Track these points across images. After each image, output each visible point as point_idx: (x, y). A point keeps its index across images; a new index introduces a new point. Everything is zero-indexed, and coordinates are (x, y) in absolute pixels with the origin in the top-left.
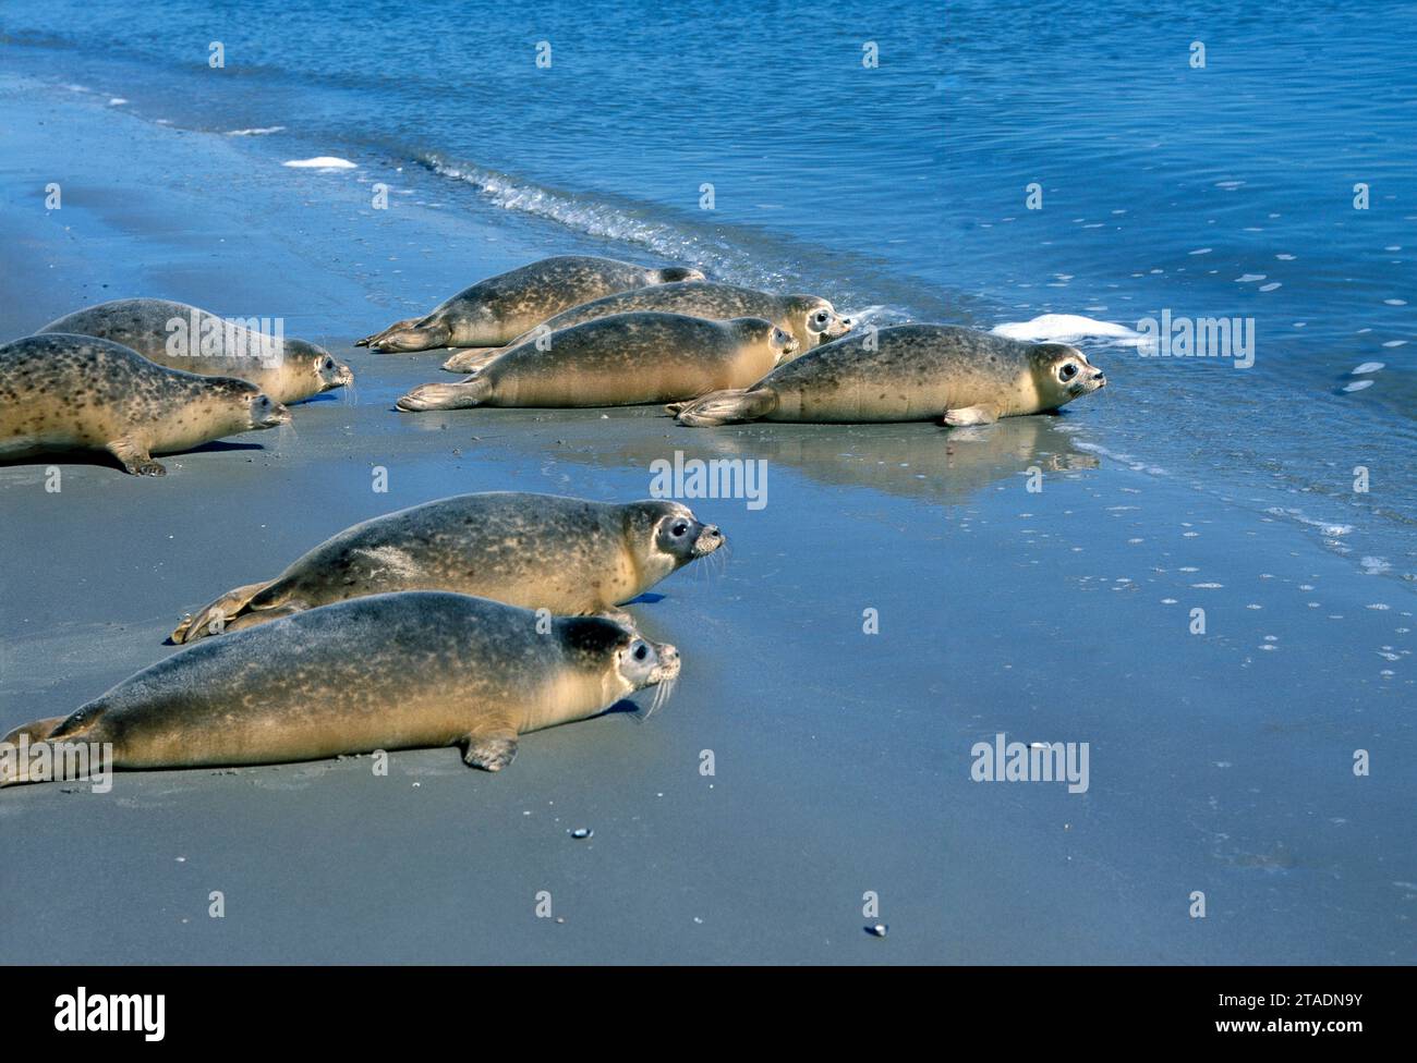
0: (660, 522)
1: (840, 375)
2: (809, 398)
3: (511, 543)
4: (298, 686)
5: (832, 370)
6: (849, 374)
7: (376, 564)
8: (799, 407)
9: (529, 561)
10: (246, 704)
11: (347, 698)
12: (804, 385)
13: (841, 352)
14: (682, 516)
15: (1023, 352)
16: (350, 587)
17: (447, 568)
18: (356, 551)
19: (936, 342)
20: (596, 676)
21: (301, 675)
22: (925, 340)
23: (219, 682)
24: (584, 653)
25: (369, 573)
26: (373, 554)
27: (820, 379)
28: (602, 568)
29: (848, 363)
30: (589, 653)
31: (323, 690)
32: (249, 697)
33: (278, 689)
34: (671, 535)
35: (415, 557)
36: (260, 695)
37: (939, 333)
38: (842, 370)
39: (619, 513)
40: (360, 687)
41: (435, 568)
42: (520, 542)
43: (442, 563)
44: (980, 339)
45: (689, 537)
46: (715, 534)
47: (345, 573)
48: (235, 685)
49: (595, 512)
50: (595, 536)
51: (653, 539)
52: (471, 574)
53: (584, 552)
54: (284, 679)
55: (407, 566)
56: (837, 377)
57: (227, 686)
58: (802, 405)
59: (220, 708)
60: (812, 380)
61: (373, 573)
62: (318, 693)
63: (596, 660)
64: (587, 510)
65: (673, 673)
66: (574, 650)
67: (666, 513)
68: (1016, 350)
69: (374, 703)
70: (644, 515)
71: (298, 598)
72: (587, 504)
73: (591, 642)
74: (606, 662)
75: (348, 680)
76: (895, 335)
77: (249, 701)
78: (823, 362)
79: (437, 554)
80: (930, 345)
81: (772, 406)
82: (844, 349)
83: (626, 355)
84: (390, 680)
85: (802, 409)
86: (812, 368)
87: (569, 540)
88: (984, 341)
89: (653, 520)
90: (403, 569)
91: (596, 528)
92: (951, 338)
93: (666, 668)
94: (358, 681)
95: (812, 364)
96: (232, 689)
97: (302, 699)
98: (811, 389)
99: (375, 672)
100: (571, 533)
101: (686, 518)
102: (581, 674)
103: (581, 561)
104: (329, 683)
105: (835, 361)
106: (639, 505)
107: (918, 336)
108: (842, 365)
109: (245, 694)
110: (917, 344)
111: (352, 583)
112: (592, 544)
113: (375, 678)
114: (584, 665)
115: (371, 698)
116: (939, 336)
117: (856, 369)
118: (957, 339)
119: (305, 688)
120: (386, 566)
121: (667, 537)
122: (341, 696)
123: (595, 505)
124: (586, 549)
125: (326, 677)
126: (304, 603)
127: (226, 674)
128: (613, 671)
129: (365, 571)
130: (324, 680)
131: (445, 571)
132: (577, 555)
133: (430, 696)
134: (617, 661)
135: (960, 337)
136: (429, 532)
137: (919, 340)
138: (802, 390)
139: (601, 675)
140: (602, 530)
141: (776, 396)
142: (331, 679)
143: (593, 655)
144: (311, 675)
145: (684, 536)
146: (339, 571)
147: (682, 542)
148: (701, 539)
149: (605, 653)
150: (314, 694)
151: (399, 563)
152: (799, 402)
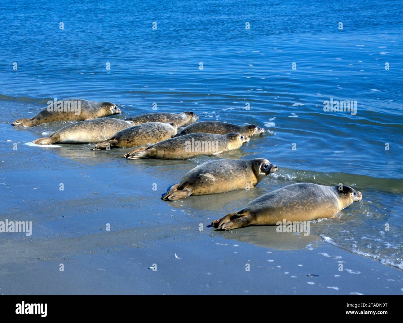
0: (261, 165)
1: (176, 147)
2: (166, 153)
3: (231, 171)
4: (295, 206)
5: (174, 146)
6: (179, 147)
7: (207, 178)
8: (163, 155)
9: (236, 176)
10: (284, 209)
11: (306, 208)
12: (166, 149)
13: (176, 141)
14: (267, 163)
15: (226, 138)
16: (202, 184)
17: (221, 178)
18: (201, 174)
19: (202, 138)
20: (346, 199)
21: (295, 203)
22: (199, 138)
23: (277, 204)
24: (343, 194)
25: (205, 180)
26: (205, 175)
27: (170, 148)
28: (250, 178)
29: (178, 144)
30: (344, 194)
31: (301, 207)
32: (284, 208)
33: (291, 206)
34: (264, 168)
35: (214, 175)
36: (287, 207)
37: (203, 136)
38: (177, 146)
39: (250, 163)
40: (308, 206)
41: (219, 178)
42: (233, 171)
43: (220, 177)
44: (214, 136)
45: (269, 168)
46: (276, 167)
47: (200, 180)
48: (281, 205)
49: (245, 163)
50: (247, 169)
51: (260, 169)
52: (226, 179)
53: (245, 174)
54: (292, 204)
55: (213, 178)
56: (175, 148)
57: (279, 205)
58: (164, 155)
59: (278, 210)
60: (168, 148)
61: (206, 180)
62: (300, 207)
63: (346, 196)
64: (243, 163)
65: (361, 198)
66: (341, 194)
67: (263, 162)
68: (224, 138)
69: (311, 210)
70: (257, 163)
71: (189, 187)
72: (243, 161)
73: (345, 191)
74: (348, 196)
75: (305, 204)
76: (190, 137)
77: (285, 209)
78: (171, 143)
79: (218, 175)
80: (201, 139)
81: (155, 153)
82: (177, 140)
83: (213, 132)
84: (314, 204)
85: (164, 156)
86: (168, 144)
87: (242, 171)
88: (215, 137)
89: (260, 164)
90: (212, 178)
91: (246, 167)
92: (206, 137)
93: (360, 197)
94: (307, 204)
95: (168, 143)
96: (280, 206)
97: (297, 209)
98: (167, 150)
99: (311, 202)
100: (241, 169)
101: (268, 163)
102: (343, 199)
103: (245, 176)
104: (301, 205)
105: (175, 143)
106: (256, 160)
107: (197, 137)
108: (176, 145)
109: (284, 207)
110: (197, 139)
111: (202, 183)
112: (246, 171)
113: (311, 203)
114: (343, 197)
115: (311, 208)
116: (203, 137)
117: (180, 146)
118: (208, 137)
119: (297, 206)
120: (208, 178)
121: (263, 168)
122: (304, 208)
123: (245, 161)
124: (245, 173)
125: (300, 203)
126: (190, 189)
127: (278, 202)
128: (350, 198)
129: (204, 179)
130: (300, 204)
131: (221, 179)
132: (244, 175)
133: (322, 208)
134: (351, 196)
135: (209, 136)
136: (214, 169)
137: (198, 138)
138: (165, 150)
139: (347, 199)
140: (248, 168)
141: (157, 151)
142: (302, 204)
143: (345, 194)
144: (297, 203)
145: (267, 168)
146: (199, 180)
147: (267, 169)
148: (272, 169)
149: (348, 194)
150: (299, 208)
151: (211, 177)
152: (163, 154)
